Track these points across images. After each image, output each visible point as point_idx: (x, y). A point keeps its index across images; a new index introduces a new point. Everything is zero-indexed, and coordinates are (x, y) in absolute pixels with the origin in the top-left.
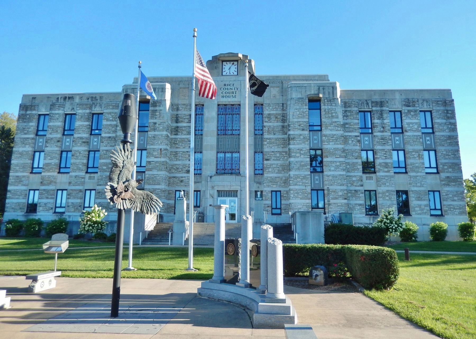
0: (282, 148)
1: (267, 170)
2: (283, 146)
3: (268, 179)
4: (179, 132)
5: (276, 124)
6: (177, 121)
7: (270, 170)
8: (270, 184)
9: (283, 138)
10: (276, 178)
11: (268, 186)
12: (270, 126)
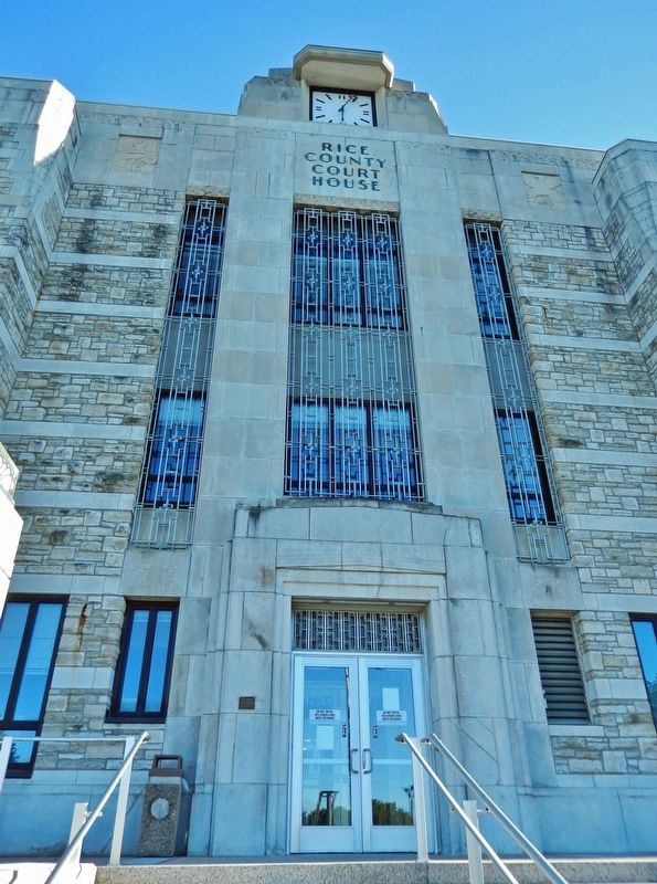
0: (632, 393)
1: (579, 497)
2: (632, 386)
3: (597, 543)
4: (89, 289)
5: (575, 296)
6: (83, 246)
7: (597, 494)
8: (612, 573)
9: (624, 354)
10: (637, 538)
11: (607, 585)
12: (551, 302)
